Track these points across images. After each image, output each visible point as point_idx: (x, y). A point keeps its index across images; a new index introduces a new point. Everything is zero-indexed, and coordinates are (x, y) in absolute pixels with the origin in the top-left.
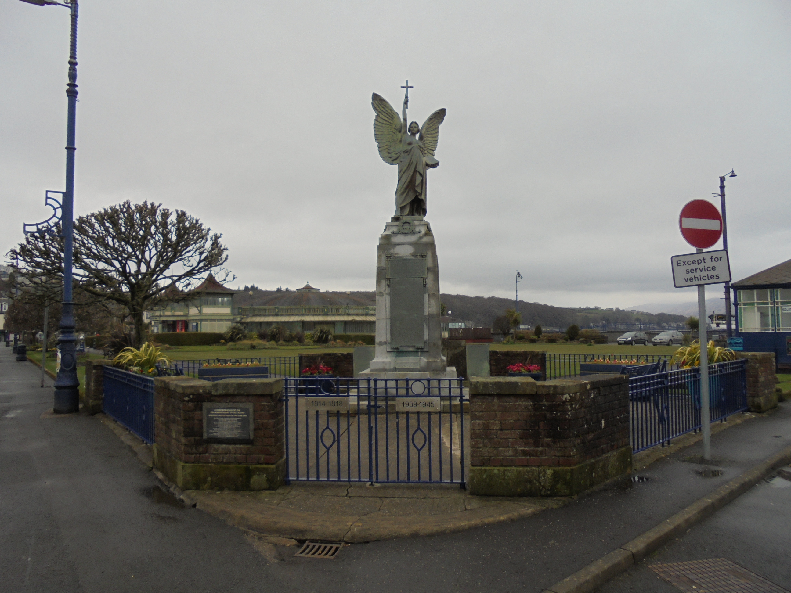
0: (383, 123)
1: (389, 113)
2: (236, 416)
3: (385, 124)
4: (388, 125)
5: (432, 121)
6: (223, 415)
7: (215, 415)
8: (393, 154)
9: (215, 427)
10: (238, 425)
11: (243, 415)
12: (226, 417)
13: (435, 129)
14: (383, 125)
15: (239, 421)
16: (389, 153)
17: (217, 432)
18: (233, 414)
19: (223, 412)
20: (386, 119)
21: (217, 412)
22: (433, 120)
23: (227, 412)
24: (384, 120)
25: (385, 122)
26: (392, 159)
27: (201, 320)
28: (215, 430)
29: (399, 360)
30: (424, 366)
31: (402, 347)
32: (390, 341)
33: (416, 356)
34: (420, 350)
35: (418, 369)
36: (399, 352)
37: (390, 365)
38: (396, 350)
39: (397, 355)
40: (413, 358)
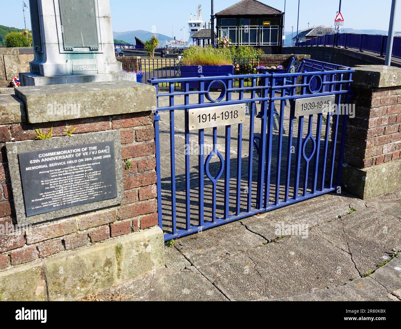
2: (87, 159)
6: (61, 164)
7: (40, 167)
9: (44, 191)
10: (95, 177)
11: (101, 154)
12: (66, 166)
15: (96, 168)
17: (51, 200)
18: (82, 157)
19: (60, 157)
21: (46, 160)
23: (70, 156)
28: (47, 195)
29: (76, 62)
30: (102, 68)
31: (75, 48)
32: (61, 41)
33: (91, 58)
34: (95, 51)
35: (95, 72)
36: (73, 54)
37: (66, 68)
38: (69, 52)
39: (71, 57)
40: (88, 60)
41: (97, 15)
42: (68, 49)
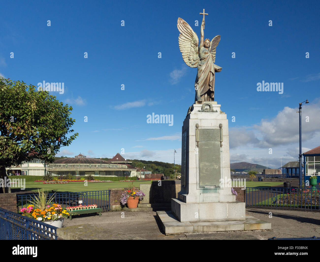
1: (190, 33)
3: (187, 41)
4: (188, 41)
8: (192, 61)
14: (185, 41)
16: (189, 60)
20: (188, 37)
25: (186, 39)
26: (192, 64)
27: (29, 170)
29: (206, 195)
30: (222, 199)
31: (206, 186)
32: (198, 182)
33: (216, 192)
34: (218, 188)
35: (218, 201)
36: (204, 190)
37: (200, 198)
38: (202, 188)
39: (203, 192)
40: (214, 194)
41: (221, 166)
42: (202, 187)
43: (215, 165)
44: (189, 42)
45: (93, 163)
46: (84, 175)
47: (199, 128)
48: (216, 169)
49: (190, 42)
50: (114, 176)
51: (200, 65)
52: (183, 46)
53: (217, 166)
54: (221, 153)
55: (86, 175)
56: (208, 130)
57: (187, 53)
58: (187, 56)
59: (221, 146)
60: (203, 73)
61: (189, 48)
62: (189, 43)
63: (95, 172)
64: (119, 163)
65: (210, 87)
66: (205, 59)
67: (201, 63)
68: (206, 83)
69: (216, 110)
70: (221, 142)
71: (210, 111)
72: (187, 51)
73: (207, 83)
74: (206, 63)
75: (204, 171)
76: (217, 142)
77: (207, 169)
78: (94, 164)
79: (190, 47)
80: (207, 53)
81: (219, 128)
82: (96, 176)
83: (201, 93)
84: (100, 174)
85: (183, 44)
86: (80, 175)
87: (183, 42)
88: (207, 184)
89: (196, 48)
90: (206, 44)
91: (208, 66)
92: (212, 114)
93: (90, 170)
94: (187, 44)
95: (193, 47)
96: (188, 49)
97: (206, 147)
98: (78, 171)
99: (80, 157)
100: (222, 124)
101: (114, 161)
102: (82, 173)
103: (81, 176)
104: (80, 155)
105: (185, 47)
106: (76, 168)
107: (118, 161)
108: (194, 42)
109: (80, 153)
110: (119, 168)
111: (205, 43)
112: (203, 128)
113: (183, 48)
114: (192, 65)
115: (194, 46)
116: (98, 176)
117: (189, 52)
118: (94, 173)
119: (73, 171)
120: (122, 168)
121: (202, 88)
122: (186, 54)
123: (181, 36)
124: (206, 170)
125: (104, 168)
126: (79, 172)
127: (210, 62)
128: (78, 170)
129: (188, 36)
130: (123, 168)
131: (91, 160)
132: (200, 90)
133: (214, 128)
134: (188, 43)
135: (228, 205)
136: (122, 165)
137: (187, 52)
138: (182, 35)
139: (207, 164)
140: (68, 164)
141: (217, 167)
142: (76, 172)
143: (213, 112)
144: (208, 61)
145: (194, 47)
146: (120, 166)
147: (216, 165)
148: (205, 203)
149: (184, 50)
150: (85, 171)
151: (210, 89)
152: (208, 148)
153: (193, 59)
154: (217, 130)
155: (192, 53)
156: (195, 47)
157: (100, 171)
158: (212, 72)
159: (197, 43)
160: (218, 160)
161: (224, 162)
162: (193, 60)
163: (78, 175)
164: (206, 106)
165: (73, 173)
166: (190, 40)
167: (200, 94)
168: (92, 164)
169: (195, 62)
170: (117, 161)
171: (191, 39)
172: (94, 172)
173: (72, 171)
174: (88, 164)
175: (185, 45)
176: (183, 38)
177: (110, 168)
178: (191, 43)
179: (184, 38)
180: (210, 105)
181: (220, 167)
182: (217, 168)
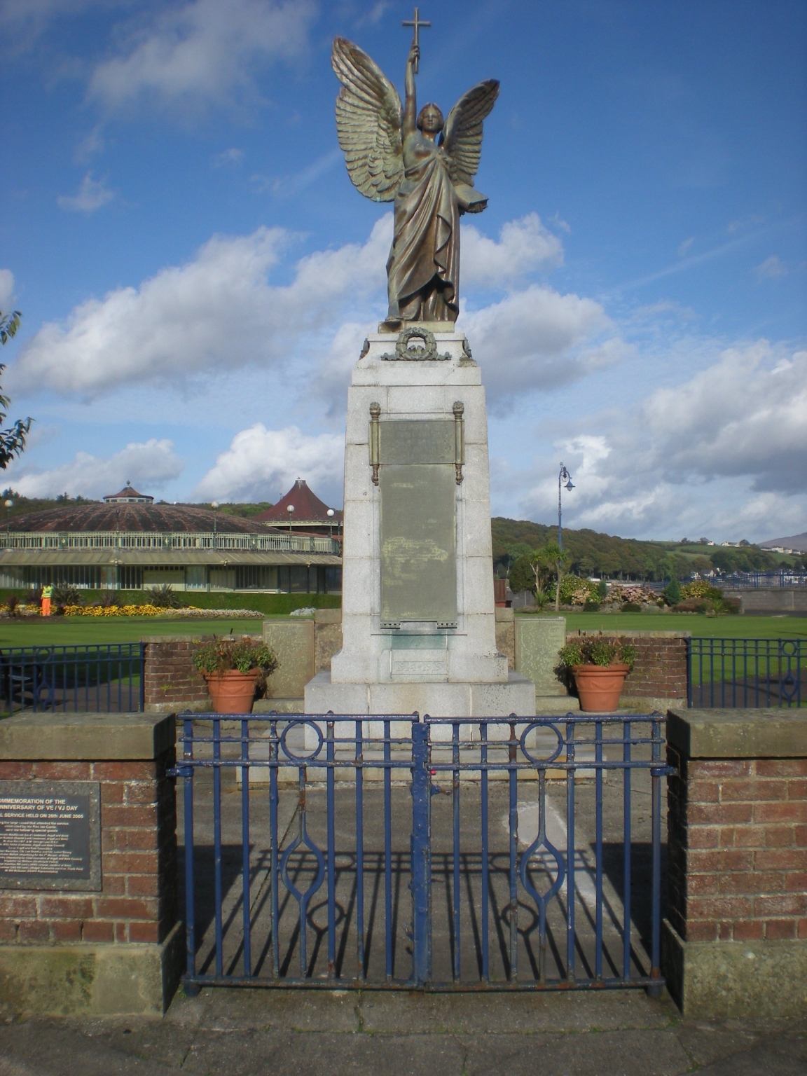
0: (357, 107)
1: (373, 82)
2: (57, 816)
3: (364, 109)
4: (369, 110)
5: (468, 107)
6: (18, 815)
8: (381, 178)
10: (60, 842)
11: (71, 812)
12: (26, 819)
13: (475, 125)
14: (359, 111)
16: (371, 174)
17: (2, 861)
18: (45, 811)
19: (19, 807)
20: (367, 98)
21: (3, 807)
22: (472, 104)
23: (30, 807)
24: (361, 99)
25: (362, 104)
26: (379, 188)
29: (400, 655)
30: (459, 669)
31: (405, 624)
32: (377, 609)
33: (438, 646)
34: (447, 631)
35: (443, 677)
36: (398, 636)
37: (378, 666)
38: (391, 632)
39: (393, 644)
40: (431, 651)
41: (459, 552)
42: (388, 626)
43: (436, 549)
44: (373, 113)
45: (181, 528)
46: (139, 587)
47: (383, 418)
48: (439, 561)
49: (375, 114)
50: (274, 592)
51: (402, 195)
52: (350, 129)
53: (443, 551)
54: (459, 504)
55: (148, 587)
56: (412, 426)
57: (366, 149)
58: (363, 161)
59: (459, 480)
60: (411, 221)
61: (372, 132)
62: (370, 116)
63: (189, 569)
64: (295, 529)
65: (438, 269)
66: (416, 172)
67: (407, 187)
68: (421, 253)
69: (447, 353)
70: (459, 466)
71: (424, 357)
72: (365, 143)
73: (424, 255)
74: (420, 189)
75: (397, 572)
76: (442, 466)
77: (407, 562)
78: (183, 535)
79: (376, 129)
80: (427, 154)
81: (452, 417)
82: (193, 589)
83: (401, 293)
84: (209, 581)
85: (350, 121)
86: (118, 581)
87: (351, 115)
88: (406, 615)
89: (395, 134)
90: (426, 120)
91: (429, 196)
92: (430, 366)
93: (165, 560)
94: (364, 120)
95: (384, 130)
96: (370, 136)
97: (405, 486)
98: (113, 566)
99: (127, 499)
100: (463, 401)
101: (277, 520)
102: (131, 574)
103: (123, 587)
104: (128, 492)
105: (359, 130)
106: (105, 551)
107: (295, 519)
108: (388, 113)
109: (128, 483)
110: (298, 552)
111: (424, 117)
112: (394, 417)
113: (351, 135)
114: (379, 192)
115: (389, 128)
116: (201, 589)
117: (370, 145)
118: (182, 573)
119: (93, 567)
120: (312, 552)
121: (406, 272)
122: (361, 156)
123: (345, 95)
124: (406, 567)
125: (229, 550)
126: (115, 570)
127: (437, 183)
128: (112, 561)
129: (369, 94)
130: (317, 553)
131: (171, 517)
132: (399, 282)
133: (433, 417)
134: (369, 118)
135: (473, 693)
136: (312, 539)
137: (363, 147)
138: (348, 93)
139: (408, 544)
140: (72, 535)
141: (444, 558)
142: (104, 568)
143: (434, 359)
144: (428, 180)
145: (389, 131)
146: (305, 542)
147: (440, 547)
148: (397, 683)
149: (355, 141)
150: (142, 566)
151: (440, 276)
152: (412, 487)
153: (384, 171)
154: (446, 422)
155: (382, 150)
156: (392, 130)
157: (211, 568)
158: (442, 218)
159: (397, 119)
160: (444, 530)
161: (469, 537)
162: (383, 174)
163: (114, 583)
164: (413, 339)
165: (92, 573)
166: (375, 106)
167: (398, 295)
168: (174, 535)
169: (388, 181)
170: (287, 517)
171: (378, 104)
172: (181, 571)
173: (87, 567)
174: (158, 535)
175: (357, 123)
176: (350, 101)
177: (254, 550)
178: (378, 117)
179: (356, 102)
180: (425, 334)
181: (452, 557)
182: (442, 559)
